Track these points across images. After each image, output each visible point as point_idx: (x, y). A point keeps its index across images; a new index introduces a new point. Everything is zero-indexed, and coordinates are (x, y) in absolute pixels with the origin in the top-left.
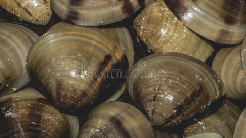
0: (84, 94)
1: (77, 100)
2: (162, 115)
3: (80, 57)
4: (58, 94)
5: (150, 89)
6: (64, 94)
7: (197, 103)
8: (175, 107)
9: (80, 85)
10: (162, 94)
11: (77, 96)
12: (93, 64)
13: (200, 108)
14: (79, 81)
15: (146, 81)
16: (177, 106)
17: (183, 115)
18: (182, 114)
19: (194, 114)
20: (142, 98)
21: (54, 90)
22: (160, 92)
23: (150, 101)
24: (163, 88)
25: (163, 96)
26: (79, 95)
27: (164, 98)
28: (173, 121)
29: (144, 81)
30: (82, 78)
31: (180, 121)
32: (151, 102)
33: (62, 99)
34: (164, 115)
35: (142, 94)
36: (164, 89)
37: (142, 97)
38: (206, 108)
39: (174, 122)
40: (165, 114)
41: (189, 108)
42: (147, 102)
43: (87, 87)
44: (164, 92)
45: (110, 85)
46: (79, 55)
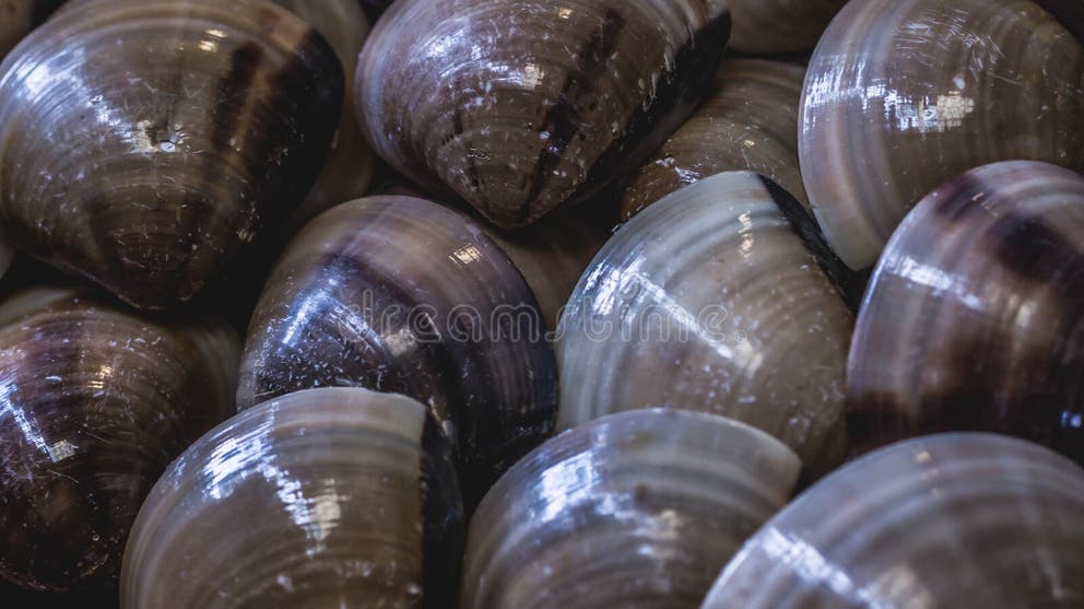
0: (198, 209)
1: (181, 241)
2: (508, 168)
3: (139, 84)
4: (107, 244)
5: (432, 98)
6: (124, 237)
7: (616, 74)
8: (540, 123)
9: (171, 182)
10: (474, 96)
11: (174, 225)
12: (195, 94)
13: (638, 88)
14: (162, 168)
15: (411, 79)
16: (543, 113)
17: (582, 138)
18: (577, 136)
19: (623, 119)
20: (421, 144)
21: (86, 235)
22: (468, 90)
23: (448, 140)
24: (472, 75)
25: (483, 102)
26: (178, 218)
27: (488, 108)
28: (556, 173)
29: (402, 81)
30: (168, 154)
31: (582, 163)
32: (451, 142)
33: (125, 259)
34: (513, 166)
35: (414, 133)
36: (475, 76)
37: (418, 144)
38: (661, 81)
39: (559, 177)
40: (514, 161)
41: (593, 106)
42: (441, 151)
43: (197, 180)
44: (481, 83)
45: (286, 150)
46: (132, 81)
